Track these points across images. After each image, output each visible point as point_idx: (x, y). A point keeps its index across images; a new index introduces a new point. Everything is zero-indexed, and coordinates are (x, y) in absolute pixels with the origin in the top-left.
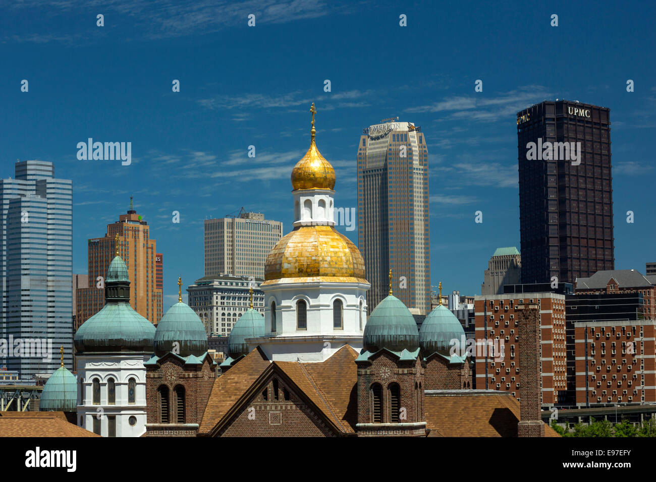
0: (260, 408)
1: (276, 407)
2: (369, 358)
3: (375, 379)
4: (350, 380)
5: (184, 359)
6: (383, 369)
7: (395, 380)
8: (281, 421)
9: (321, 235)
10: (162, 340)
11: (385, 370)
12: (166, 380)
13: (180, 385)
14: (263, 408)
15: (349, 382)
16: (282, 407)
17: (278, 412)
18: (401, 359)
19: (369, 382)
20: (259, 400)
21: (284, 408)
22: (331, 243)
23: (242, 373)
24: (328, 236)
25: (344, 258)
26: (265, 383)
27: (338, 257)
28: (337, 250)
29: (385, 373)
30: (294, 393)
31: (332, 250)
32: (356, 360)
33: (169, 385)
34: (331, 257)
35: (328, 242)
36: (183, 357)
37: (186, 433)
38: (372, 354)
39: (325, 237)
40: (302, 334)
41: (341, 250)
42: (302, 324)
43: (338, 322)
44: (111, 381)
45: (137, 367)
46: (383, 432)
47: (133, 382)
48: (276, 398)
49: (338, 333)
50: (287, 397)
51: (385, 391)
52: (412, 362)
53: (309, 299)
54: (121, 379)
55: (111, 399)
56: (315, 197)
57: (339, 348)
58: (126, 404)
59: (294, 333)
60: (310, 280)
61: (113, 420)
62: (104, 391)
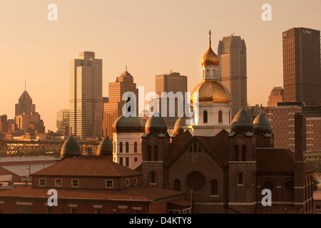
1: (195, 155)
2: (234, 135)
3: (236, 144)
5: (158, 135)
6: (239, 139)
7: (244, 144)
8: (197, 160)
10: (148, 127)
12: (150, 143)
13: (156, 145)
14: (190, 155)
16: (198, 155)
18: (247, 135)
19: (234, 145)
20: (188, 152)
26: (191, 145)
29: (240, 141)
30: (203, 149)
32: (229, 136)
33: (151, 145)
37: (159, 165)
38: (235, 133)
42: (205, 120)
43: (220, 120)
44: (127, 143)
45: (137, 138)
46: (239, 165)
47: (136, 143)
48: (195, 151)
49: (220, 124)
50: (200, 150)
51: (240, 148)
52: (251, 137)
53: (209, 110)
54: (131, 142)
55: (127, 151)
56: (211, 68)
57: (221, 130)
58: (133, 153)
59: (202, 124)
60: (209, 103)
61: (127, 159)
62: (124, 147)
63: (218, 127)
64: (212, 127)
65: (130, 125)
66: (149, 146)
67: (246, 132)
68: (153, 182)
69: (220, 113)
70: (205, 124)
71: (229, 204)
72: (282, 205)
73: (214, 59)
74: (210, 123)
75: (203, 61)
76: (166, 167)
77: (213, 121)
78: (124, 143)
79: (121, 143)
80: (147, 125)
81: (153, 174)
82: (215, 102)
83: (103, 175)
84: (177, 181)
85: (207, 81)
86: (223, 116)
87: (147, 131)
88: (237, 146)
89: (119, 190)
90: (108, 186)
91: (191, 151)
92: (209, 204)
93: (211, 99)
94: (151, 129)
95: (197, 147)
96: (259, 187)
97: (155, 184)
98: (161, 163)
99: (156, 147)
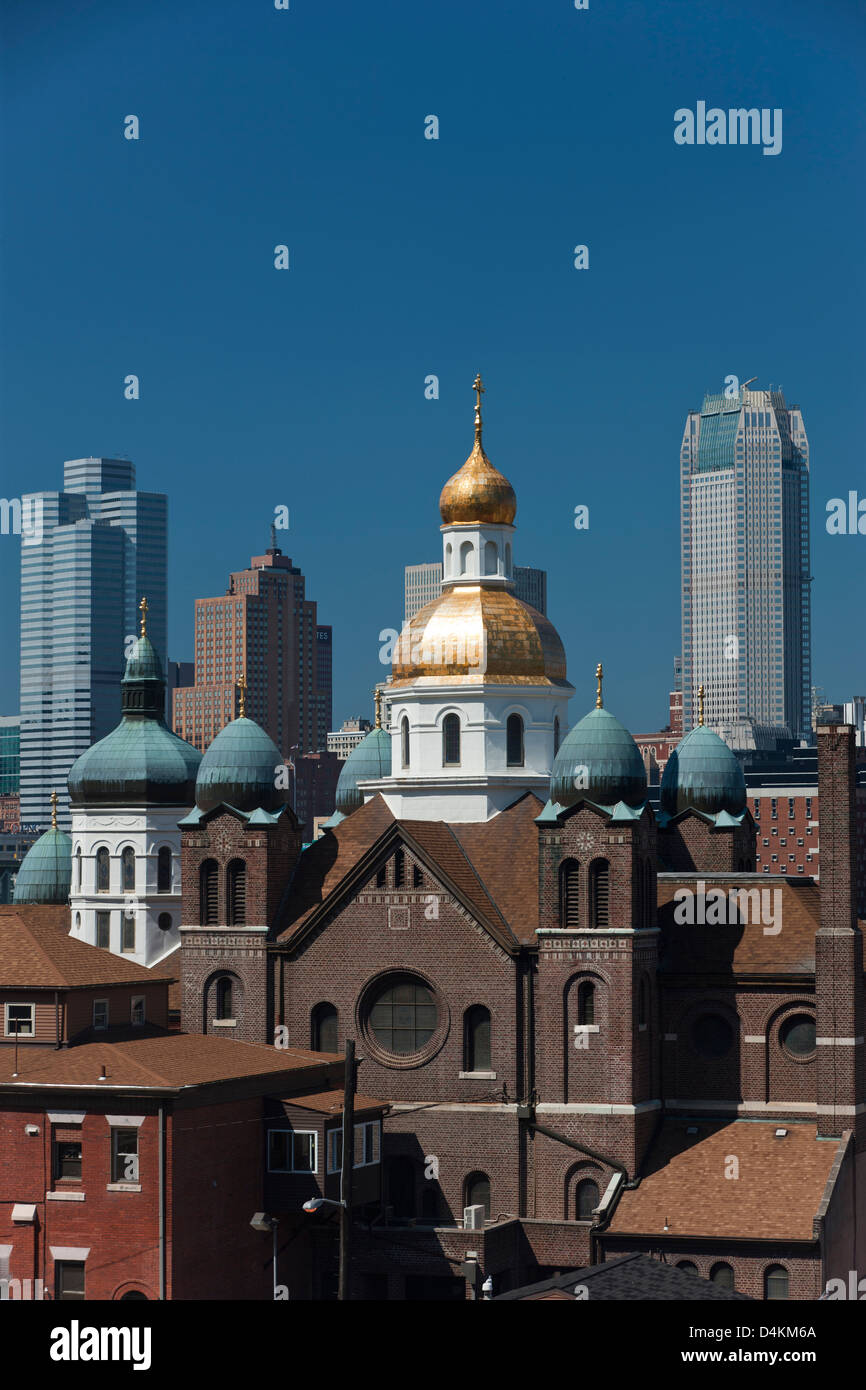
0: (374, 900)
1: (401, 900)
2: (558, 816)
3: (569, 853)
4: (530, 853)
5: (247, 815)
6: (582, 836)
7: (601, 854)
8: (409, 924)
9: (488, 603)
10: (208, 782)
11: (585, 837)
12: (215, 851)
13: (238, 859)
14: (378, 900)
15: (529, 857)
16: (410, 899)
17: (404, 907)
18: (614, 818)
19: (559, 857)
20: (372, 887)
21: (413, 901)
22: (505, 618)
23: (348, 840)
24: (500, 606)
25: (526, 643)
26: (383, 858)
27: (516, 641)
28: (515, 629)
29: (585, 841)
30: (429, 873)
31: (506, 628)
32: (539, 818)
33: (219, 860)
34: (505, 641)
35: (500, 615)
36: (244, 811)
37: (249, 941)
38: (564, 809)
39: (496, 606)
40: (452, 773)
41: (524, 630)
42: (452, 754)
43: (515, 753)
44: (128, 853)
46: (581, 944)
48: (399, 882)
49: (515, 772)
50: (418, 881)
51: (584, 873)
52: (631, 823)
53: (466, 714)
54: (144, 849)
55: (128, 883)
57: (514, 798)
58: (154, 892)
59: (439, 771)
60: (467, 681)
62: (115, 868)
63: (505, 786)
64: (479, 786)
65: (140, 776)
66: (209, 867)
67: (612, 803)
68: (224, 1012)
69: (515, 725)
71: (541, 1108)
72: (768, 1116)
74: (470, 765)
76: (281, 955)
78: (115, 850)
79: (103, 851)
80: (204, 777)
81: (223, 981)
84: (324, 1013)
86: (529, 739)
88: (571, 865)
91: (381, 883)
92: (456, 1107)
95: (409, 868)
96: (671, 1037)
97: (231, 1023)
98: (257, 934)
99: (237, 867)
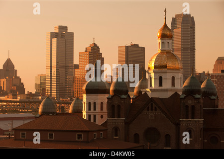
1: (152, 113)
2: (185, 97)
3: (186, 104)
6: (189, 101)
7: (193, 104)
10: (113, 89)
12: (114, 103)
14: (147, 113)
16: (154, 113)
17: (153, 115)
18: (196, 97)
19: (184, 105)
20: (146, 110)
26: (148, 105)
30: (158, 108)
32: (180, 97)
33: (115, 105)
36: (120, 95)
37: (121, 121)
38: (186, 95)
42: (161, 84)
43: (173, 84)
44: (95, 103)
45: (104, 98)
46: (189, 122)
47: (102, 103)
48: (152, 110)
49: (173, 88)
50: (156, 110)
51: (190, 108)
52: (199, 98)
53: (164, 76)
54: (98, 102)
55: (95, 109)
56: (166, 41)
57: (173, 93)
58: (100, 111)
59: (158, 88)
60: (164, 69)
61: (95, 116)
62: (92, 106)
63: (171, 91)
64: (166, 90)
65: (97, 88)
66: (113, 106)
67: (195, 94)
68: (116, 136)
69: (173, 78)
70: (161, 88)
73: (168, 33)
74: (164, 86)
75: (159, 35)
76: (127, 124)
77: (167, 85)
78: (92, 103)
79: (90, 103)
80: (111, 88)
81: (116, 130)
82: (169, 69)
83: (75, 129)
84: (136, 135)
85: (163, 52)
86: (176, 81)
87: (111, 93)
88: (187, 107)
89: (88, 142)
90: (78, 138)
91: (148, 110)
93: (165, 67)
94: (115, 91)
95: (154, 107)
96: (205, 141)
97: (118, 137)
98: (123, 120)
99: (119, 106)
